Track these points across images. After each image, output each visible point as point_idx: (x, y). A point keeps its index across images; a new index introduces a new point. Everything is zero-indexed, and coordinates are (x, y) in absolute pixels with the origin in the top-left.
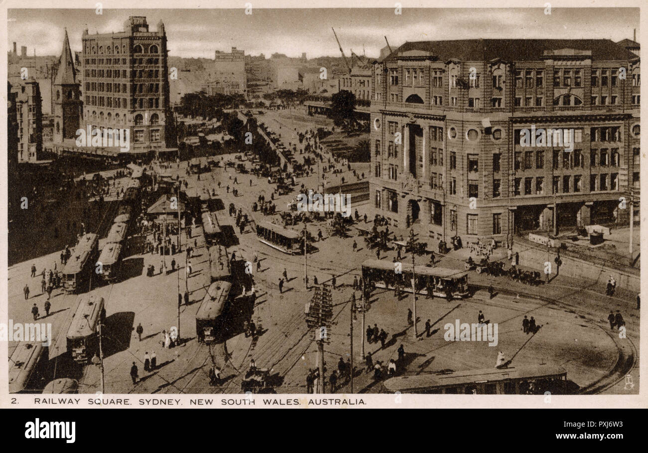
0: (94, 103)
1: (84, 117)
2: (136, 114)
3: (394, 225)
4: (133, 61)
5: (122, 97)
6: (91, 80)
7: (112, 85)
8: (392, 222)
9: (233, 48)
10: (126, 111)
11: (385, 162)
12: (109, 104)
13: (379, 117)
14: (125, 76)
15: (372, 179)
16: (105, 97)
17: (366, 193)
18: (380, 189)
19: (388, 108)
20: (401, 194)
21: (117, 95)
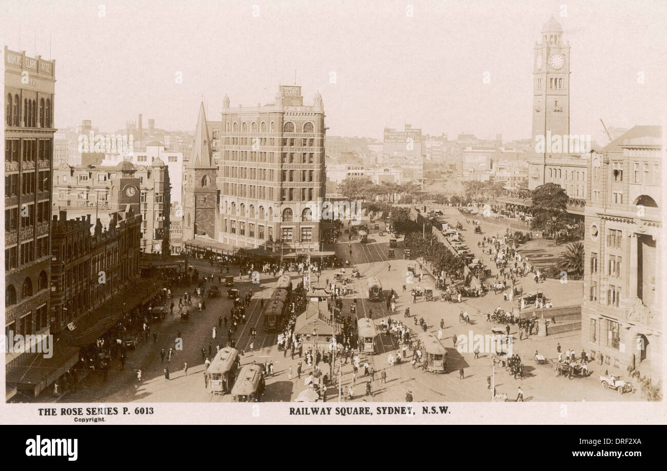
0: (234, 193)
1: (220, 209)
2: (284, 207)
3: (615, 366)
4: (284, 142)
5: (267, 186)
6: (230, 163)
7: (256, 171)
8: (612, 362)
9: (406, 126)
10: (271, 204)
11: (602, 282)
12: (252, 194)
13: (597, 222)
14: (272, 160)
15: (586, 304)
16: (248, 185)
17: (578, 321)
18: (596, 317)
19: (609, 212)
20: (625, 325)
21: (262, 183)
